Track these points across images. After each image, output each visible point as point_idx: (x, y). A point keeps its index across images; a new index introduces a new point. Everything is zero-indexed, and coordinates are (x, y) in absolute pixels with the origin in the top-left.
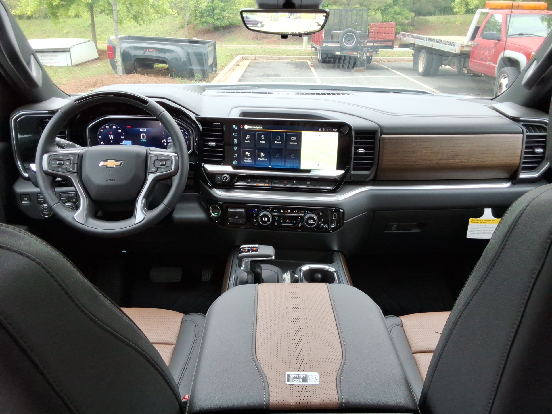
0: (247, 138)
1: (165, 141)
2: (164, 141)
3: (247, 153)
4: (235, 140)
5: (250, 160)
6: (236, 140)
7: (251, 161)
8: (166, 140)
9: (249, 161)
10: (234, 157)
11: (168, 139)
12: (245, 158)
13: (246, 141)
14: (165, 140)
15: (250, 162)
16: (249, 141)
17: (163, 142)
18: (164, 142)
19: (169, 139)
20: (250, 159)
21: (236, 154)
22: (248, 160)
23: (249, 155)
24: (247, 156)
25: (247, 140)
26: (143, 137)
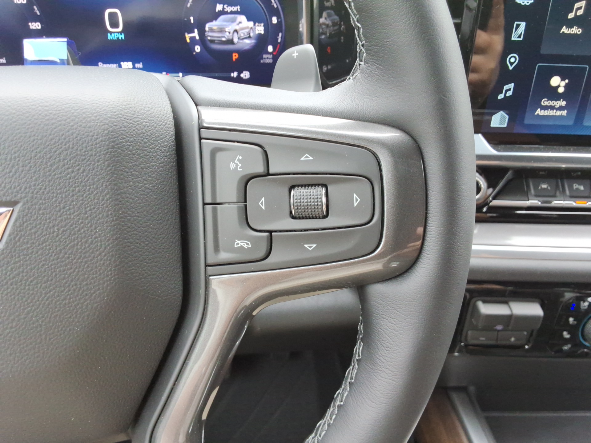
0: (571, 16)
1: (197, 38)
2: (195, 37)
3: (555, 81)
4: (518, 26)
5: (561, 108)
6: (523, 25)
7: (564, 113)
8: (199, 34)
9: (559, 113)
10: (501, 97)
11: (207, 29)
12: (545, 102)
13: (564, 30)
14: (196, 30)
15: (561, 117)
16: (576, 30)
17: (188, 41)
18: (192, 39)
19: (211, 30)
20: (563, 103)
21: (512, 86)
22: (552, 108)
23: (561, 90)
24: (553, 94)
25: (570, 24)
26: (114, 24)
